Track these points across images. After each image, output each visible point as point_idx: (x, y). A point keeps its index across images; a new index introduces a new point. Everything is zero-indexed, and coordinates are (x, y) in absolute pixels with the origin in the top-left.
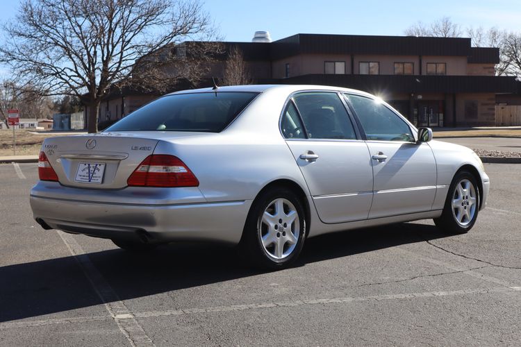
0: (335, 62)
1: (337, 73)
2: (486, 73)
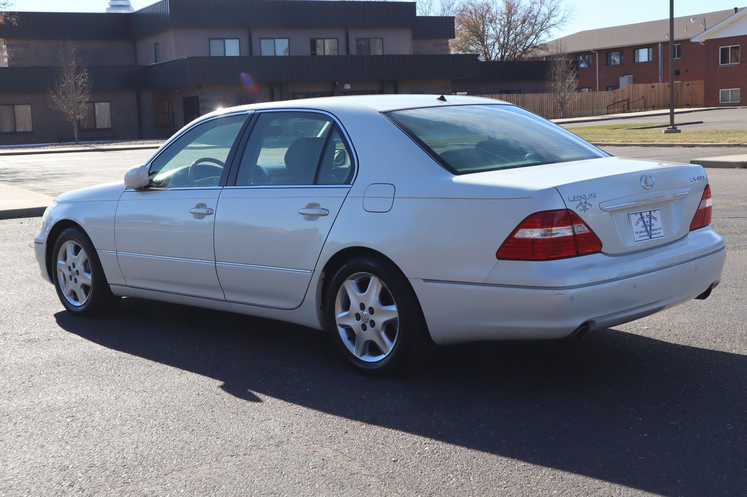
0: (224, 39)
1: (228, 54)
2: (438, 51)
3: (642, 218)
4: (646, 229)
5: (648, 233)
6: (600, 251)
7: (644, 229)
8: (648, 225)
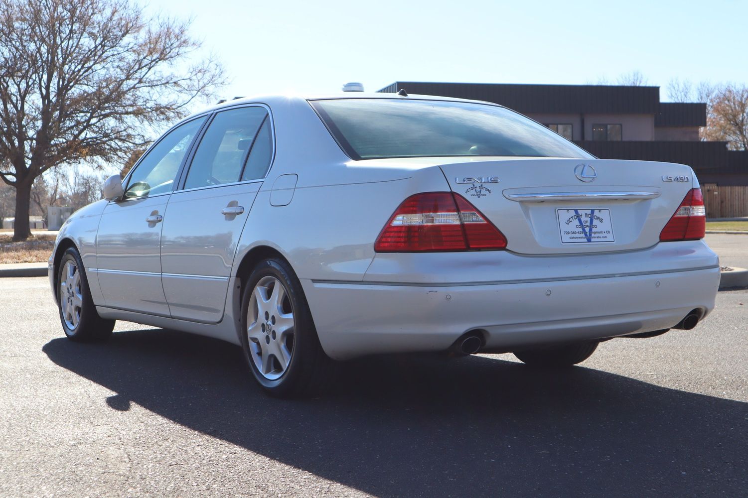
3: (578, 216)
4: (584, 230)
5: (586, 235)
6: (503, 248)
7: (581, 230)
8: (587, 226)
